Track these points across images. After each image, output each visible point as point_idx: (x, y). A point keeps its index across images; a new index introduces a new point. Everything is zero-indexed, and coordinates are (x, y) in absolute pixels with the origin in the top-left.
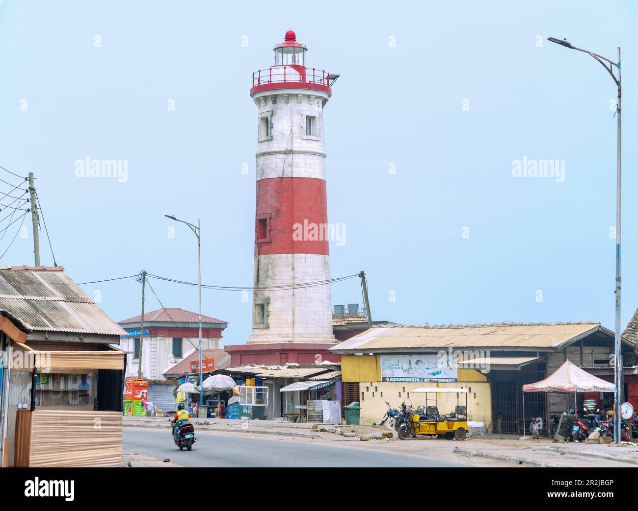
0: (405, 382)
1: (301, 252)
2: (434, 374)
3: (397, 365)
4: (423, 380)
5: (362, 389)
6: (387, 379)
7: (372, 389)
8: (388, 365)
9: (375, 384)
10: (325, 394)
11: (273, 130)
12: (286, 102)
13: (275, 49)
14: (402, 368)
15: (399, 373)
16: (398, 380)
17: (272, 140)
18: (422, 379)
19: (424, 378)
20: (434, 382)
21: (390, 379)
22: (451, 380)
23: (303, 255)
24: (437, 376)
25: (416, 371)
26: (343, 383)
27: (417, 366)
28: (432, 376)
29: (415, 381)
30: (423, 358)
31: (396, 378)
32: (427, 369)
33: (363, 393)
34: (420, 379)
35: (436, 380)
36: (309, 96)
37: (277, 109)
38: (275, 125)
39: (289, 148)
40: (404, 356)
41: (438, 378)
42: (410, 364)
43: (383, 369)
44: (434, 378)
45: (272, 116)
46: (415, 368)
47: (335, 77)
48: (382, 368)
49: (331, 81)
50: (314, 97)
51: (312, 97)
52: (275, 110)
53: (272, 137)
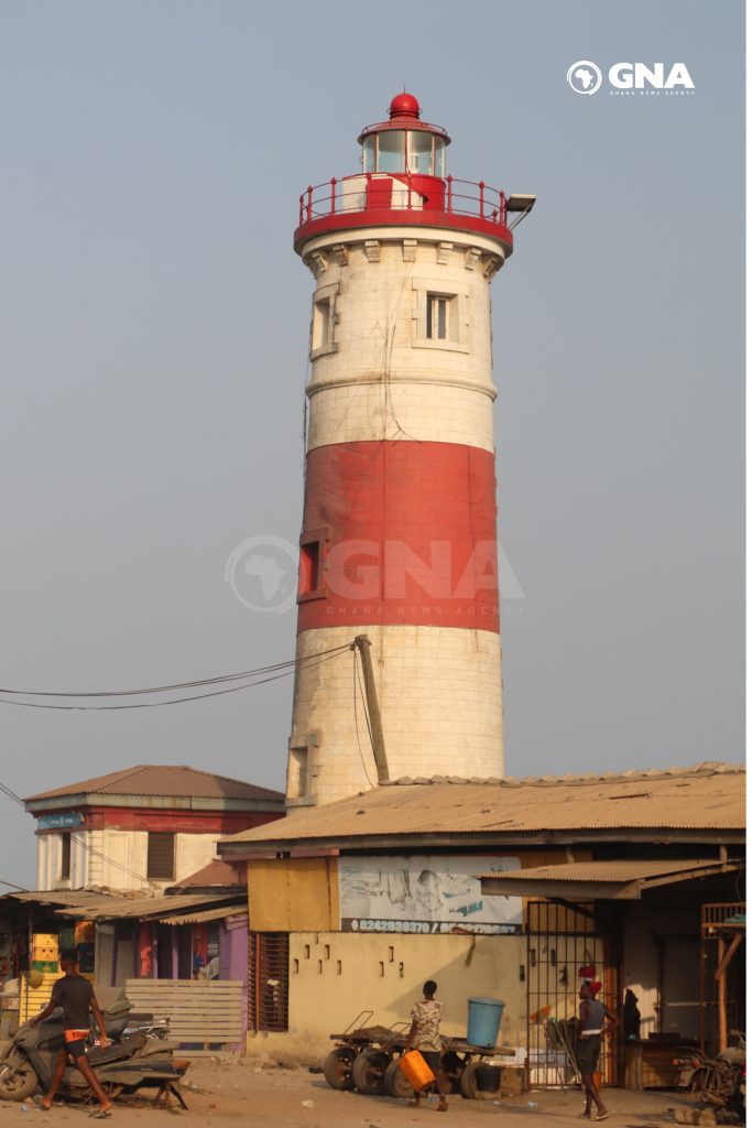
0: (394, 932)
1: (404, 621)
2: (464, 911)
3: (378, 884)
4: (438, 929)
5: (295, 952)
6: (355, 925)
7: (318, 952)
8: (355, 884)
9: (325, 939)
10: (208, 962)
11: (339, 329)
12: (371, 259)
13: (362, 139)
14: (389, 894)
15: (379, 907)
16: (378, 928)
17: (335, 353)
18: (436, 926)
19: (440, 923)
20: (466, 933)
21: (362, 922)
22: (505, 929)
23: (411, 629)
24: (471, 918)
25: (419, 900)
26: (253, 934)
27: (422, 889)
28: (459, 917)
29: (419, 930)
30: (435, 863)
31: (375, 920)
32: (448, 896)
33: (297, 961)
34: (431, 924)
35: (469, 928)
36: (436, 244)
37: (351, 277)
38: (344, 318)
39: (379, 370)
40: (392, 859)
41: (474, 924)
42: (407, 880)
43: (344, 896)
44: (465, 923)
45: (338, 294)
46: (419, 893)
47: (524, 206)
48: (341, 893)
49: (512, 216)
50: (451, 246)
51: (443, 245)
52: (345, 280)
53: (335, 345)
